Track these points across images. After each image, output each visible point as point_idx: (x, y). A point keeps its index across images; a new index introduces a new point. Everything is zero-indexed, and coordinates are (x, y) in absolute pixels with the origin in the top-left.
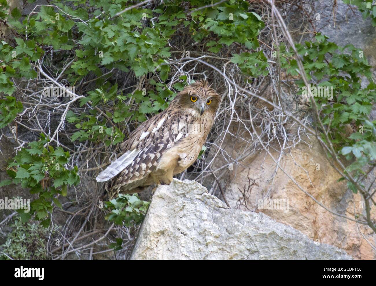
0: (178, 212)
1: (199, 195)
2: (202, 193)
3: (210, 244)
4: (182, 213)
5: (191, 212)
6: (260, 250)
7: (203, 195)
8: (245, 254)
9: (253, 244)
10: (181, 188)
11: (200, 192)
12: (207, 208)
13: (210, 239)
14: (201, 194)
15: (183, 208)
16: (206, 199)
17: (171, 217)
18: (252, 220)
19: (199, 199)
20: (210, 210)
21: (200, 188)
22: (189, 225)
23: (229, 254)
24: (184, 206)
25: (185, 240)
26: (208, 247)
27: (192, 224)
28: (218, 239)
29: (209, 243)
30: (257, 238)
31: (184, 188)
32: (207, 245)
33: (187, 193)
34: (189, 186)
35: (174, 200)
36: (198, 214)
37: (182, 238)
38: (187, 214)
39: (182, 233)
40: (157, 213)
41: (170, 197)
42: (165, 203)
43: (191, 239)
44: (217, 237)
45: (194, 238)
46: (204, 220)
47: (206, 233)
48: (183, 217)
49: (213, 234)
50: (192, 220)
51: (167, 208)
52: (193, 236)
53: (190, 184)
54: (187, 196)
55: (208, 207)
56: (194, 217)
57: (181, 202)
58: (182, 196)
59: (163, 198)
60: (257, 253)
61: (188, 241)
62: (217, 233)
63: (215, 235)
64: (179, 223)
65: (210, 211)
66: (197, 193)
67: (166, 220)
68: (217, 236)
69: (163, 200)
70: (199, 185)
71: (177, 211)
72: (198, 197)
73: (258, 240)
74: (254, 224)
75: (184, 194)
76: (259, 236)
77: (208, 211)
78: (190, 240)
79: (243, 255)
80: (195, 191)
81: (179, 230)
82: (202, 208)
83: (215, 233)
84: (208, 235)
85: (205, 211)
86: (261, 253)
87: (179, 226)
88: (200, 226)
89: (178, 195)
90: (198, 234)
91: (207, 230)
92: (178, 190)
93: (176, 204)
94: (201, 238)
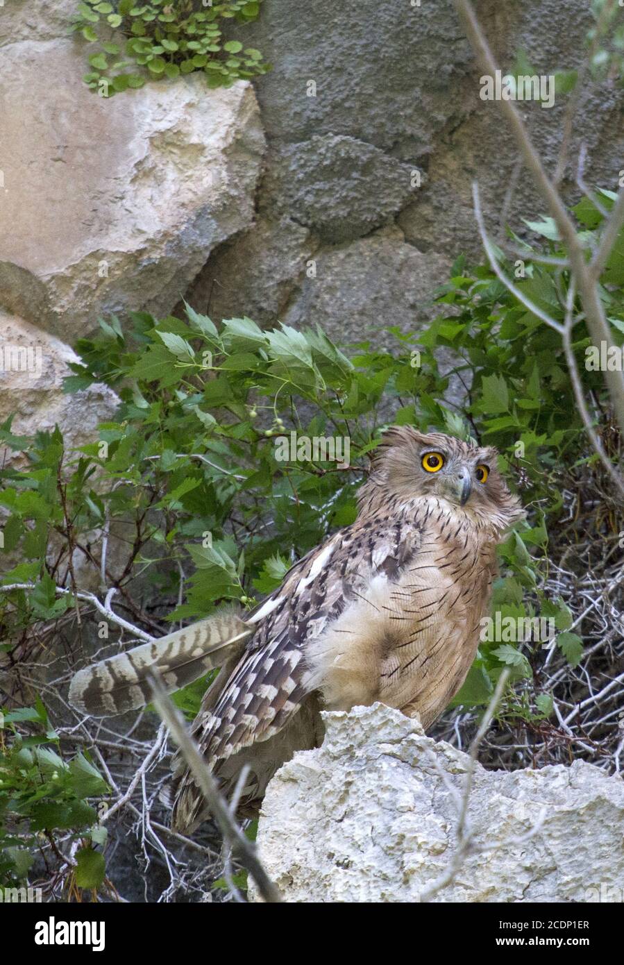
0: (334, 808)
1: (393, 742)
2: (403, 735)
3: (416, 876)
4: (343, 809)
5: (368, 796)
6: (561, 863)
7: (404, 743)
8: (518, 885)
9: (542, 848)
10: (343, 735)
11: (397, 734)
12: (416, 777)
13: (414, 859)
14: (399, 741)
15: (347, 792)
16: (416, 753)
17: (317, 829)
18: (546, 785)
19: (393, 755)
20: (427, 783)
21: (396, 721)
22: (360, 834)
23: (469, 891)
24: (349, 784)
25: (345, 881)
26: (409, 888)
27: (369, 831)
28: (441, 857)
29: (413, 871)
30: (552, 828)
31: (349, 731)
32: (406, 882)
33: (360, 745)
34: (364, 723)
35: (322, 777)
36: (386, 796)
37: (338, 876)
38: (358, 804)
39: (338, 864)
40: (276, 828)
41: (312, 770)
42: (300, 793)
43: (362, 871)
44: (439, 852)
45: (370, 868)
46: (402, 811)
47: (405, 845)
48: (345, 820)
49: (426, 843)
50: (367, 819)
51: (303, 805)
52: (366, 864)
53: (366, 717)
54: (359, 753)
55: (421, 775)
56: (375, 809)
57: (342, 777)
58: (345, 758)
59: (294, 781)
60: (554, 873)
61: (353, 882)
62: (436, 840)
63: (429, 847)
64: (334, 836)
65: (427, 787)
66: (387, 738)
67: (301, 842)
68: (438, 847)
69: (296, 786)
70: (391, 712)
71: (331, 806)
72: (388, 748)
73: (556, 834)
74: (551, 794)
75: (349, 750)
76: (559, 820)
77: (418, 787)
78: (359, 875)
79: (512, 887)
80: (381, 734)
81: (331, 856)
82: (401, 778)
83: (431, 839)
84: (411, 850)
85: (409, 787)
86: (565, 871)
87: (333, 846)
88: (389, 829)
89: (335, 758)
90: (382, 854)
91: (408, 835)
92: (334, 744)
93: (328, 786)
94: (391, 863)
